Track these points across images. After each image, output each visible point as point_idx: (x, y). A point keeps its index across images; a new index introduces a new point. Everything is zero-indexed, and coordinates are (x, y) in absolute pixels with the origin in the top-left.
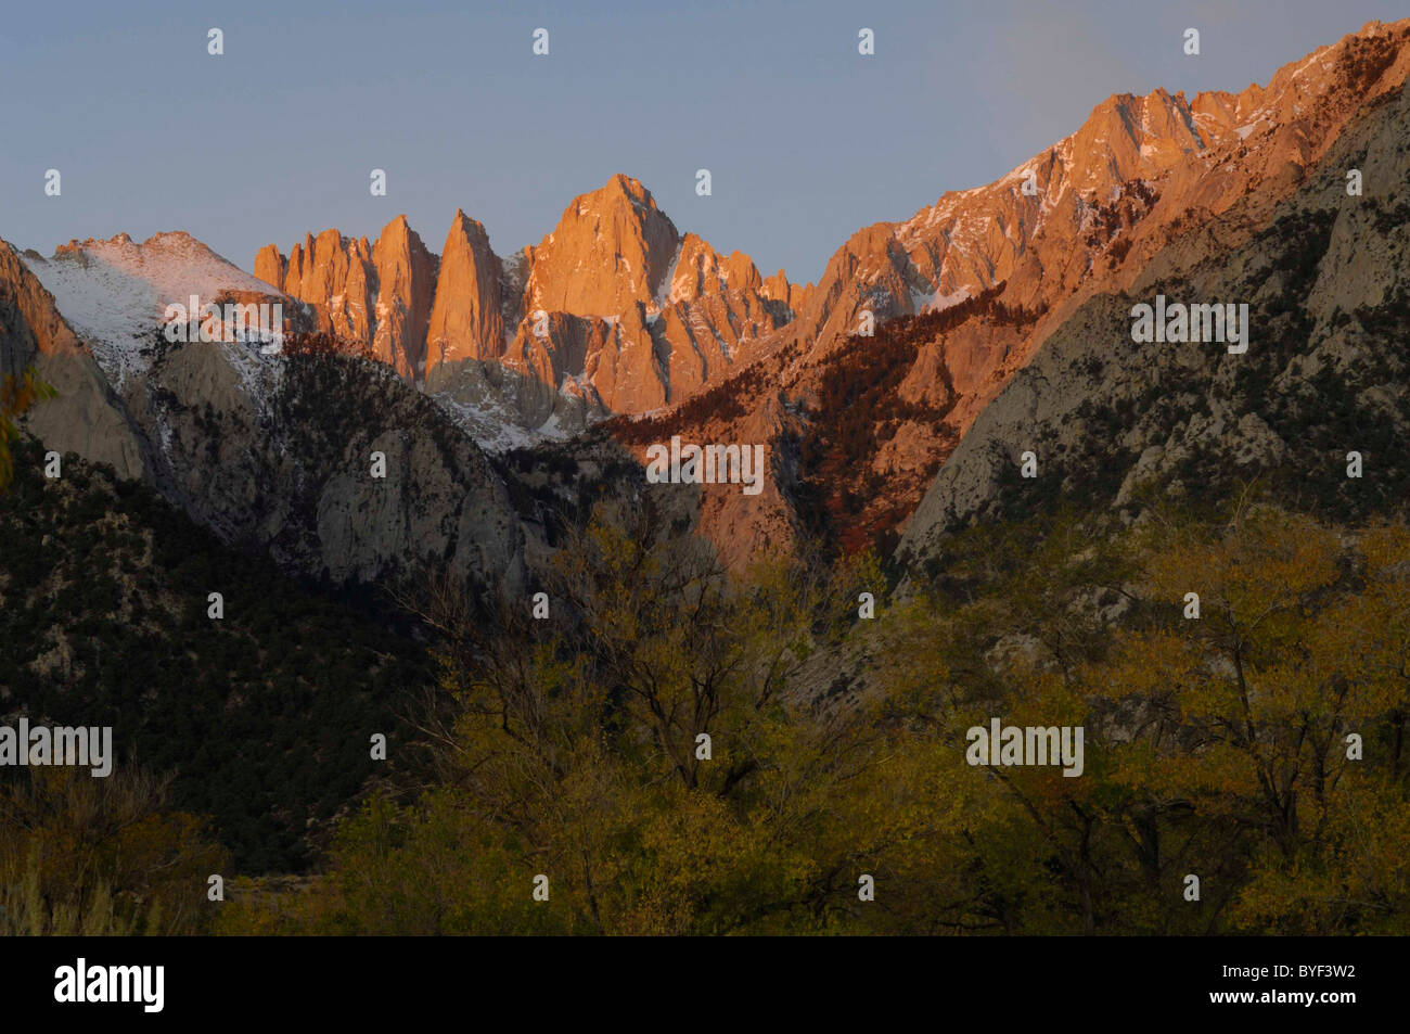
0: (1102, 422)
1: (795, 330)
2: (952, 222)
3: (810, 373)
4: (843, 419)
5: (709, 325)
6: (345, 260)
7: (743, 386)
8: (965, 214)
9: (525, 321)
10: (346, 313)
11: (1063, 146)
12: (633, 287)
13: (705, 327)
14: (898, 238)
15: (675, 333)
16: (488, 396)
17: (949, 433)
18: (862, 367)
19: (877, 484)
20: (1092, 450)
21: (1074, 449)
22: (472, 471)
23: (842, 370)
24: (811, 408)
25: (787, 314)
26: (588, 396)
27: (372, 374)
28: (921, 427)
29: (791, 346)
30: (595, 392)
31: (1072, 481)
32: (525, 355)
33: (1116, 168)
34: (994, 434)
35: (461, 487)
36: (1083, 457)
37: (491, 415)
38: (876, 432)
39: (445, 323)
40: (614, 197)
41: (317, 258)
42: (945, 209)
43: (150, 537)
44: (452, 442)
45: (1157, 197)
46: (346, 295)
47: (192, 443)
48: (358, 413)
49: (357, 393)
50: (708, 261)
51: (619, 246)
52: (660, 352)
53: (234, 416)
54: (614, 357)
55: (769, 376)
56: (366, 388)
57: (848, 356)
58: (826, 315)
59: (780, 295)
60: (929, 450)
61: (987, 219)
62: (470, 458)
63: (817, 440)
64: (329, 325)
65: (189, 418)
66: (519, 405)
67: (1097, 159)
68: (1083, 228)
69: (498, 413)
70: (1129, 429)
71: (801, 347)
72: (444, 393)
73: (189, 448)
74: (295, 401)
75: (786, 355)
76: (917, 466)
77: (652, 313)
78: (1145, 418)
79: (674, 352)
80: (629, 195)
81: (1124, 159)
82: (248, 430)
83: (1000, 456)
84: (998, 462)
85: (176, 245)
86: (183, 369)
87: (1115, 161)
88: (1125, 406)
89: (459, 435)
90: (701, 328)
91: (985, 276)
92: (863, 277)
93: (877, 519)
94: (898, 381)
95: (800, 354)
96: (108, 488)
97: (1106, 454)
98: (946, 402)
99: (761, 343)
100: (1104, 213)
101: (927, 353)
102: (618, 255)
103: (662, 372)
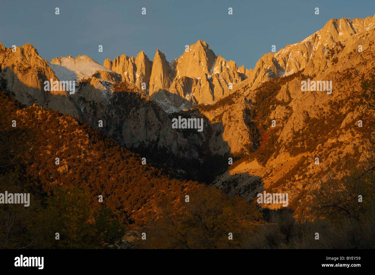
0: (335, 106)
1: (248, 81)
2: (289, 53)
3: (253, 93)
4: (261, 105)
5: (224, 80)
6: (128, 63)
7: (234, 96)
8: (293, 51)
9: (175, 79)
10: (128, 76)
11: (318, 33)
12: (204, 69)
13: (223, 80)
14: (275, 57)
15: (215, 82)
16: (166, 98)
17: (290, 108)
18: (266, 91)
19: (270, 122)
20: (333, 113)
21: (327, 113)
22: (163, 118)
23: (261, 92)
24: (253, 102)
25: (245, 77)
26: (193, 99)
27: (137, 93)
28: (282, 107)
29: (247, 85)
30: (194, 98)
31: (327, 121)
32: (176, 87)
33: (333, 39)
34: (304, 109)
35: (161, 123)
36: (330, 115)
37: (167, 104)
38: (270, 108)
39: (154, 79)
40: (199, 46)
41: (120, 62)
42: (287, 49)
43: (88, 136)
44: (158, 110)
45: (344, 46)
46: (128, 72)
47: (89, 111)
48: (133, 103)
49: (133, 98)
50: (224, 63)
51: (200, 59)
52: (212, 87)
53: (100, 104)
54: (199, 88)
55: (241, 93)
56: (135, 97)
57: (262, 88)
58: (256, 77)
59: (243, 72)
60: (285, 113)
61: (298, 52)
62: (163, 115)
63: (255, 110)
64: (125, 80)
65: (89, 104)
66: (174, 101)
67: (327, 36)
68: (325, 54)
69: (169, 103)
70: (342, 108)
71: (249, 86)
72: (155, 98)
73: (88, 112)
74: (116, 100)
75: (246, 88)
76: (281, 117)
77: (209, 76)
78: (346, 105)
79: (215, 87)
80: (203, 45)
81: (334, 36)
82: (104, 108)
83: (306, 115)
84: (305, 116)
85: (84, 59)
86: (87, 91)
87: (332, 36)
88: (341, 101)
89: (160, 109)
90: (222, 81)
91: (298, 67)
92: (266, 67)
93: (271, 131)
94: (276, 95)
95: (249, 87)
96: (77, 123)
97: (336, 114)
98: (289, 100)
99: (238, 85)
100: (330, 50)
101: (284, 87)
102: (200, 61)
103: (212, 92)
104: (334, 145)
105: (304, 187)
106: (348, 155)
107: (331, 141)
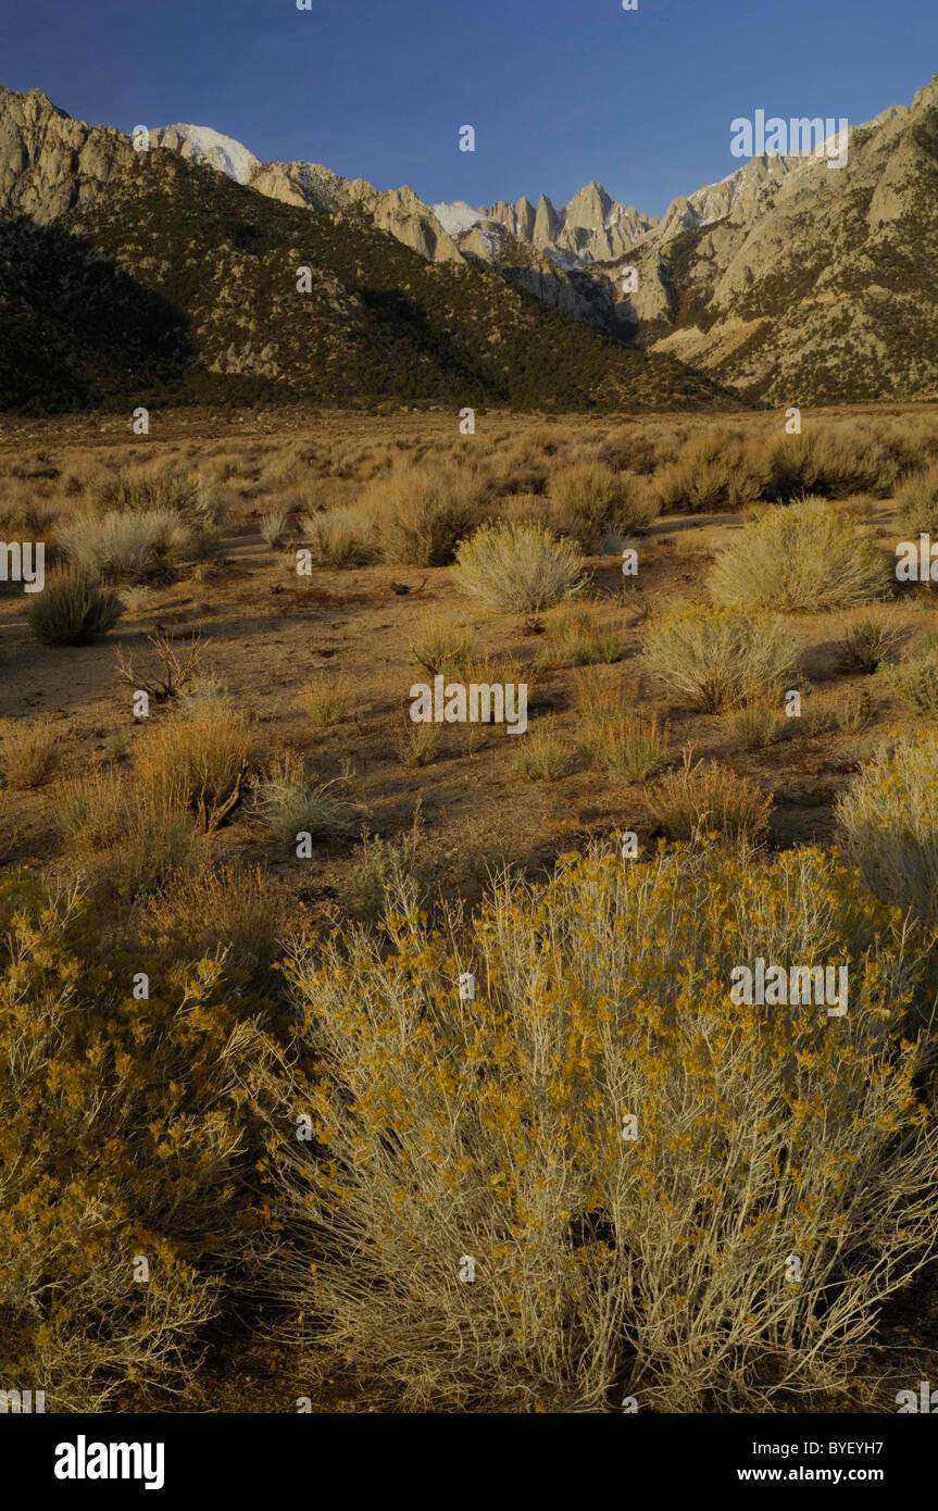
1: (656, 232)
2: (707, 195)
3: (665, 246)
4: (679, 260)
5: (625, 231)
6: (507, 210)
7: (641, 250)
8: (711, 193)
9: (565, 229)
12: (599, 218)
14: (688, 201)
15: (614, 234)
17: (715, 264)
18: (683, 243)
19: (691, 281)
20: (794, 268)
23: (677, 245)
24: (668, 256)
25: (651, 227)
26: (588, 254)
28: (705, 262)
29: (656, 237)
30: (590, 253)
32: (567, 241)
34: (745, 264)
38: (690, 264)
39: (538, 233)
40: (592, 189)
41: (500, 210)
42: (703, 192)
45: (781, 186)
46: (508, 220)
50: (622, 210)
51: (593, 205)
52: (610, 240)
54: (596, 242)
55: (650, 247)
56: (526, 251)
57: (678, 240)
58: (668, 227)
59: (646, 221)
61: (718, 194)
63: (671, 267)
66: (567, 258)
68: (757, 196)
71: (660, 238)
74: (504, 257)
75: (655, 240)
77: (606, 226)
79: (614, 240)
80: (597, 188)
83: (747, 271)
84: (747, 273)
88: (804, 253)
90: (622, 231)
91: (720, 214)
92: (679, 214)
94: (696, 247)
95: (660, 241)
98: (713, 254)
99: (644, 236)
100: (762, 191)
101: (706, 238)
102: (593, 208)
103: (611, 246)
104: (811, 308)
105: (777, 358)
106: (834, 320)
107: (806, 302)
